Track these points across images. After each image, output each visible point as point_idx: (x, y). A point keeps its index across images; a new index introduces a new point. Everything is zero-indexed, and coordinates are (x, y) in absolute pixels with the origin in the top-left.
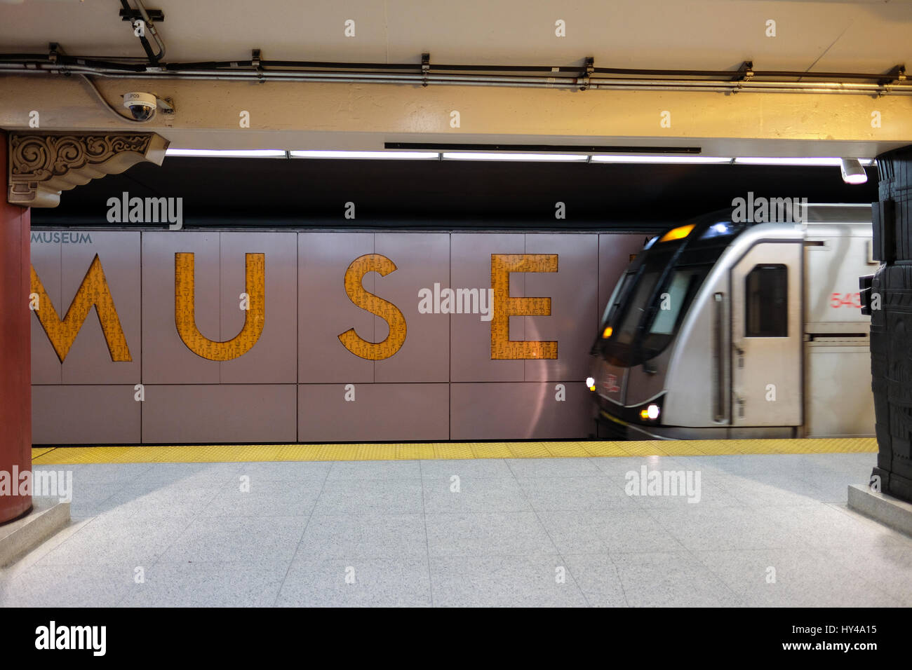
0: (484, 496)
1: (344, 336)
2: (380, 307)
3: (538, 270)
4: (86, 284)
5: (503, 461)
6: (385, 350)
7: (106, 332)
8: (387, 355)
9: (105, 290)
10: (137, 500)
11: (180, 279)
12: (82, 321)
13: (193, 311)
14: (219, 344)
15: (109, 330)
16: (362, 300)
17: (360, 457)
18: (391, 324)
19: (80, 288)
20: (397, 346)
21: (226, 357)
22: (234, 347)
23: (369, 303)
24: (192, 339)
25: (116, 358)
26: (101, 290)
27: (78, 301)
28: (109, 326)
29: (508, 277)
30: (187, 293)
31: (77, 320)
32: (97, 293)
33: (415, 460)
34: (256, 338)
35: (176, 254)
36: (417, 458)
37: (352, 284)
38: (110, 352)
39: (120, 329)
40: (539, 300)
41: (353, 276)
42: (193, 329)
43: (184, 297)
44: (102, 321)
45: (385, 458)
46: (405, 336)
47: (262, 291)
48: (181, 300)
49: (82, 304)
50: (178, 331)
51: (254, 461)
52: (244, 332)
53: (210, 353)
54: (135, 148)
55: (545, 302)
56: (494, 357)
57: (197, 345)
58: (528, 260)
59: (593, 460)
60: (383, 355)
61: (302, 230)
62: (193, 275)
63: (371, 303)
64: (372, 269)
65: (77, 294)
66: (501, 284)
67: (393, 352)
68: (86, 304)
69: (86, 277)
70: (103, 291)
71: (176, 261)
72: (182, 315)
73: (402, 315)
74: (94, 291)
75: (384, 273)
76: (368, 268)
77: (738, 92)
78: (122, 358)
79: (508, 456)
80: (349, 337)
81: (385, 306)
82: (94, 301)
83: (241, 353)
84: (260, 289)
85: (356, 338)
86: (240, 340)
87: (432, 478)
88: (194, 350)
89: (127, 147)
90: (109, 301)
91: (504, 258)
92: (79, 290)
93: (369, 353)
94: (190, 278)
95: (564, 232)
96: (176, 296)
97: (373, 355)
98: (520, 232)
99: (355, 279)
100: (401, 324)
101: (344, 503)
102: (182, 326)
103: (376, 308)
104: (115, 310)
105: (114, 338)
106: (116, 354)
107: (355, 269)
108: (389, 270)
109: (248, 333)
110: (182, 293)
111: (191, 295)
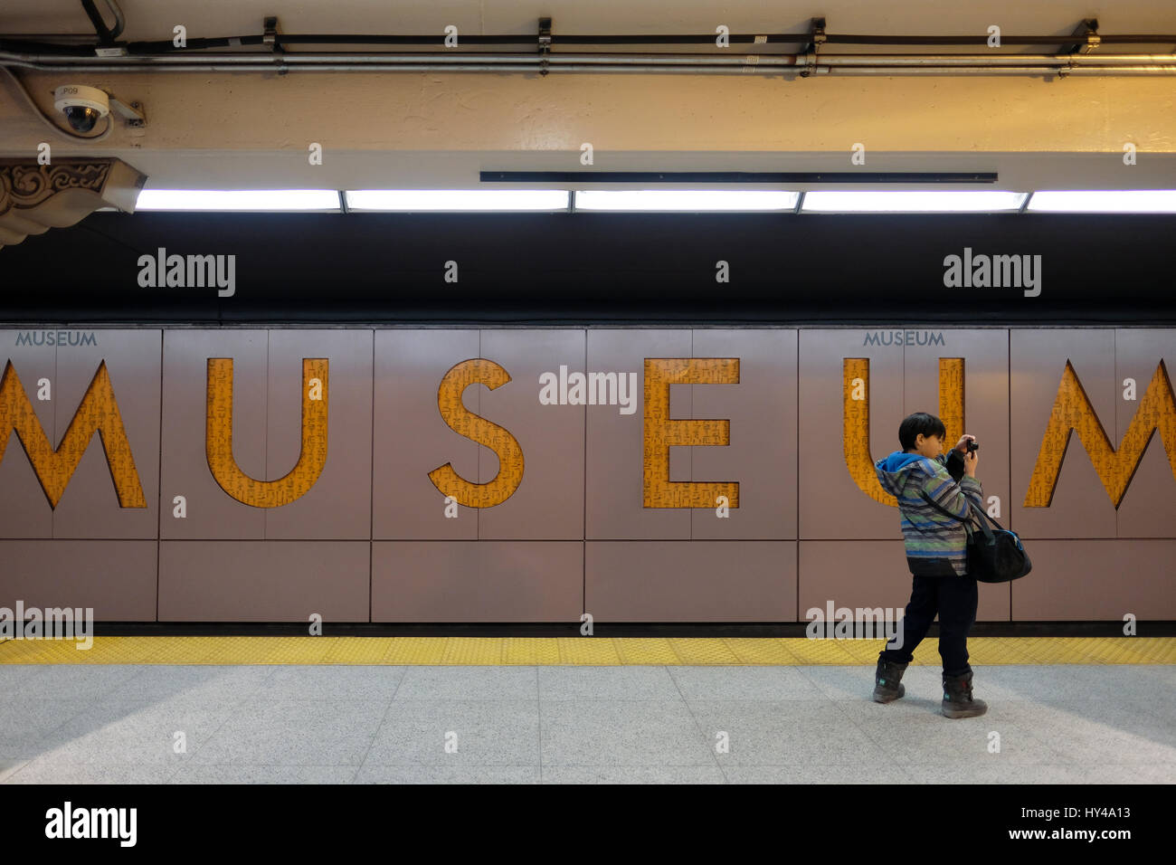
0: (637, 733)
1: (437, 474)
2: (487, 433)
3: (710, 381)
4: (88, 402)
5: (663, 670)
6: (493, 494)
7: (113, 467)
8: (497, 500)
9: (113, 409)
10: (102, 731)
11: (214, 394)
12: (82, 452)
13: (230, 439)
14: (265, 485)
15: (117, 464)
16: (462, 423)
17: (447, 660)
18: (502, 456)
19: (80, 406)
20: (510, 489)
21: (274, 502)
22: (285, 488)
23: (471, 427)
24: (228, 477)
25: (126, 504)
26: (108, 409)
27: (77, 426)
28: (117, 459)
29: (668, 390)
30: (222, 413)
31: (75, 450)
32: (103, 414)
33: (531, 665)
34: (315, 476)
35: (208, 359)
36: (534, 663)
37: (448, 401)
38: (118, 495)
39: (132, 463)
40: (711, 423)
41: (450, 389)
42: (230, 463)
43: (219, 420)
44: (108, 452)
45: (485, 662)
46: (522, 474)
47: (324, 410)
48: (214, 424)
49: (82, 428)
50: (209, 466)
51: (290, 664)
52: (299, 468)
53: (252, 497)
54: (86, 183)
55: (721, 426)
56: (647, 505)
57: (235, 483)
58: (696, 366)
59: (805, 669)
60: (491, 501)
61: (381, 326)
62: (232, 389)
63: (474, 428)
64: (477, 380)
65: (75, 416)
66: (659, 400)
67: (506, 496)
68: (88, 429)
69: (88, 392)
70: (111, 410)
71: (208, 369)
72: (216, 445)
73: (517, 443)
74: (98, 410)
75: (493, 386)
76: (472, 379)
77: (1068, 74)
78: (134, 504)
79: (672, 661)
80: (444, 476)
81: (494, 431)
82: (98, 424)
83: (295, 497)
84: (322, 408)
85: (454, 477)
86: (294, 479)
87: (555, 699)
88: (230, 493)
89: (75, 182)
90: (117, 425)
91: (662, 365)
92: (78, 410)
93: (471, 497)
94: (227, 393)
95: (748, 327)
96: (207, 417)
97: (476, 501)
98: (685, 327)
99: (452, 394)
100: (516, 457)
101: (415, 744)
102: (216, 460)
103: (481, 434)
104: (126, 437)
105: (122, 476)
106: (125, 497)
107: (452, 380)
108: (500, 382)
109: (305, 469)
110: (216, 414)
111: (228, 415)
